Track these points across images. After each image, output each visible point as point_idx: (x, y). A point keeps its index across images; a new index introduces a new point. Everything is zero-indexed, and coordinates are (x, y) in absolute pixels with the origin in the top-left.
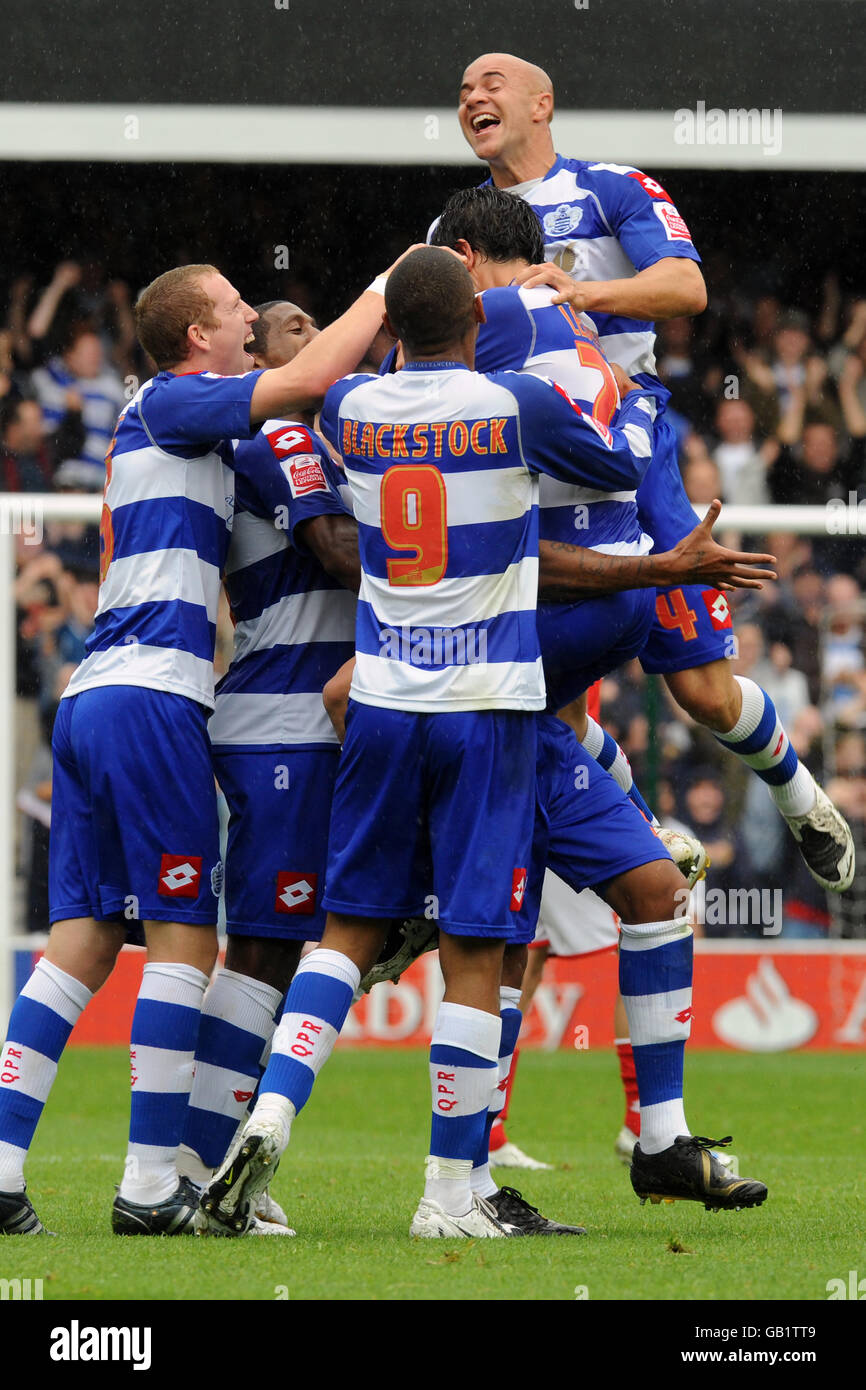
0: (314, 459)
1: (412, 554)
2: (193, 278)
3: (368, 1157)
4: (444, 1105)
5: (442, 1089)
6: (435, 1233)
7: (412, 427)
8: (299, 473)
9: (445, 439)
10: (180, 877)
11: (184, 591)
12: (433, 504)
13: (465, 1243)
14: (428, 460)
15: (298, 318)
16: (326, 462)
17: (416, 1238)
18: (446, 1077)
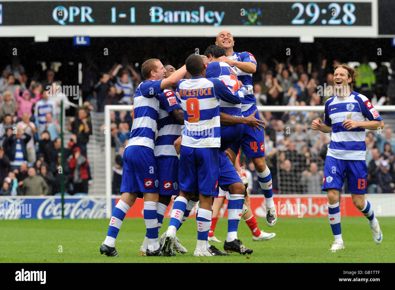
0: (174, 98)
1: (193, 116)
2: (154, 61)
3: (184, 240)
4: (200, 229)
5: (200, 226)
6: (199, 255)
7: (192, 90)
8: (171, 100)
9: (199, 92)
10: (149, 183)
11: (147, 125)
12: (196, 106)
13: (205, 257)
14: (196, 97)
15: (172, 69)
16: (177, 98)
17: (195, 256)
18: (200, 224)
